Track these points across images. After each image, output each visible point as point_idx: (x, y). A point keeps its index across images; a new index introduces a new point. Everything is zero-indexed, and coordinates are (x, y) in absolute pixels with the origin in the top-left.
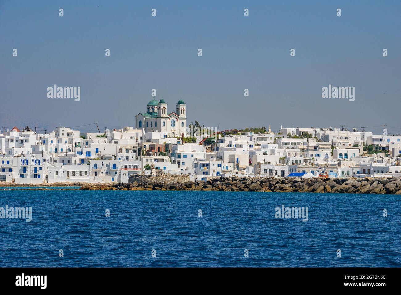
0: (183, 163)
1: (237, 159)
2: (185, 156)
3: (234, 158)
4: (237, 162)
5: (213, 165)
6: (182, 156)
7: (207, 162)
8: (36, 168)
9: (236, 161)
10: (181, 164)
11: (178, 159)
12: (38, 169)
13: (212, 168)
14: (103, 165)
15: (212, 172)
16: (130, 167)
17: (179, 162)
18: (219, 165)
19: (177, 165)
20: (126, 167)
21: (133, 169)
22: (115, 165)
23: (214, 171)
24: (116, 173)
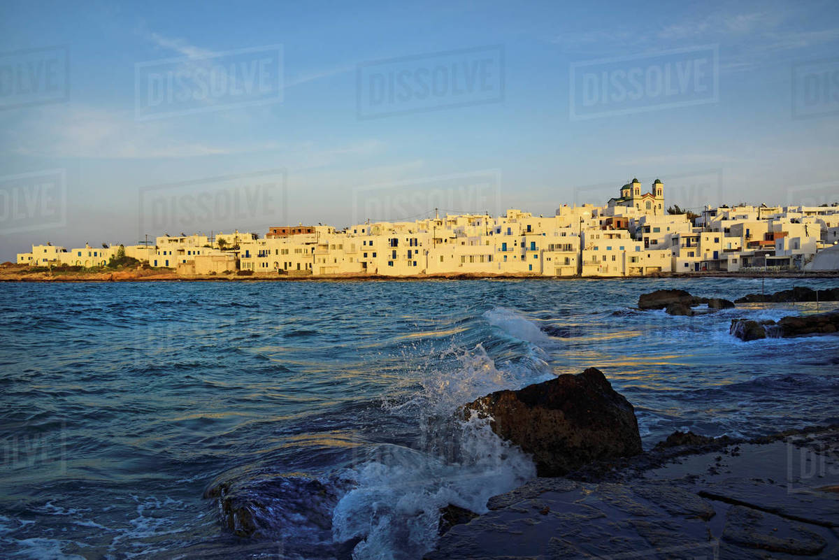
1: (748, 230)
2: (657, 230)
3: (743, 229)
5: (707, 239)
6: (652, 229)
7: (697, 235)
8: (410, 252)
9: (745, 233)
11: (645, 235)
12: (413, 253)
13: (705, 244)
14: (515, 244)
15: (703, 251)
16: (559, 246)
17: (647, 239)
18: (717, 240)
19: (642, 244)
20: (552, 248)
21: (564, 250)
22: (533, 244)
23: (708, 250)
24: (536, 256)
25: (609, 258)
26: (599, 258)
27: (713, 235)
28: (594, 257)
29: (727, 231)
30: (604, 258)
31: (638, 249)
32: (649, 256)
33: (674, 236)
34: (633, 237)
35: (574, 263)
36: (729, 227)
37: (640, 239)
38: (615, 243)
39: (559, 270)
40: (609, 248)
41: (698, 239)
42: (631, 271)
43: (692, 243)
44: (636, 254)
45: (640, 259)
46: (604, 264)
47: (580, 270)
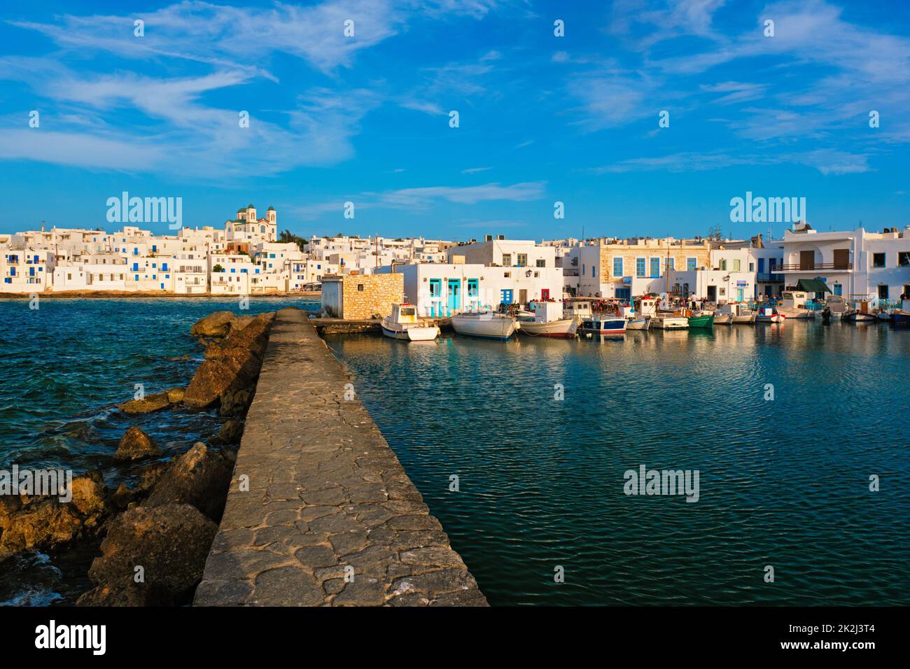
0: (270, 266)
1: (342, 259)
2: (273, 256)
3: (338, 258)
4: (342, 263)
5: (312, 266)
6: (269, 256)
7: (304, 262)
8: (32, 269)
9: (340, 262)
10: (268, 266)
11: (263, 260)
12: (36, 270)
13: (310, 270)
14: (147, 265)
15: (309, 275)
16: (191, 268)
17: (265, 263)
18: (319, 267)
19: (261, 267)
20: (182, 270)
21: (194, 272)
22: (165, 265)
23: (313, 274)
24: (167, 277)
25: (234, 279)
26: (226, 279)
27: (316, 263)
28: (221, 279)
29: (328, 258)
30: (230, 279)
31: (257, 271)
32: (267, 278)
33: (287, 262)
34: (253, 261)
35: (204, 283)
36: (328, 255)
37: (259, 263)
38: (238, 266)
39: (189, 289)
40: (233, 271)
41: (305, 265)
42: (252, 290)
43: (300, 268)
44: (256, 276)
45: (259, 280)
46: (230, 284)
47: (209, 288)
